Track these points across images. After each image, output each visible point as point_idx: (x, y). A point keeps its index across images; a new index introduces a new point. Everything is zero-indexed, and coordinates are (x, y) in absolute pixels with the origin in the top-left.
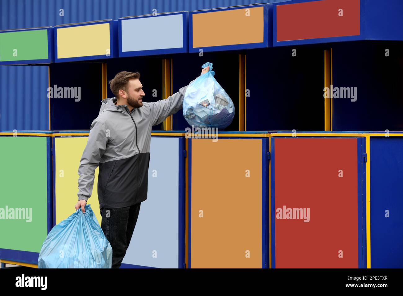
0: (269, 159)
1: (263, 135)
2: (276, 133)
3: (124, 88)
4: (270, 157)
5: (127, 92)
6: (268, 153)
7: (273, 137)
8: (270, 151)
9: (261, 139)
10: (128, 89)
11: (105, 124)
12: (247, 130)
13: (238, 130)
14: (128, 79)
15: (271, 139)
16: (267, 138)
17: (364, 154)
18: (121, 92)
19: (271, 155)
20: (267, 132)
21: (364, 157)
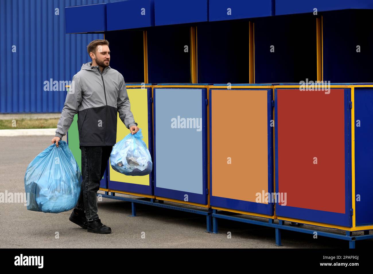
0: (273, 106)
1: (268, 87)
2: (279, 85)
3: (93, 51)
4: (274, 104)
5: (95, 54)
6: (272, 101)
7: (276, 88)
8: (274, 99)
9: (266, 90)
10: (96, 51)
11: (80, 79)
12: (256, 82)
13: (249, 83)
14: (97, 44)
15: (275, 90)
16: (272, 89)
17: (350, 102)
18: (91, 54)
19: (275, 103)
20: (271, 84)
21: (349, 104)
